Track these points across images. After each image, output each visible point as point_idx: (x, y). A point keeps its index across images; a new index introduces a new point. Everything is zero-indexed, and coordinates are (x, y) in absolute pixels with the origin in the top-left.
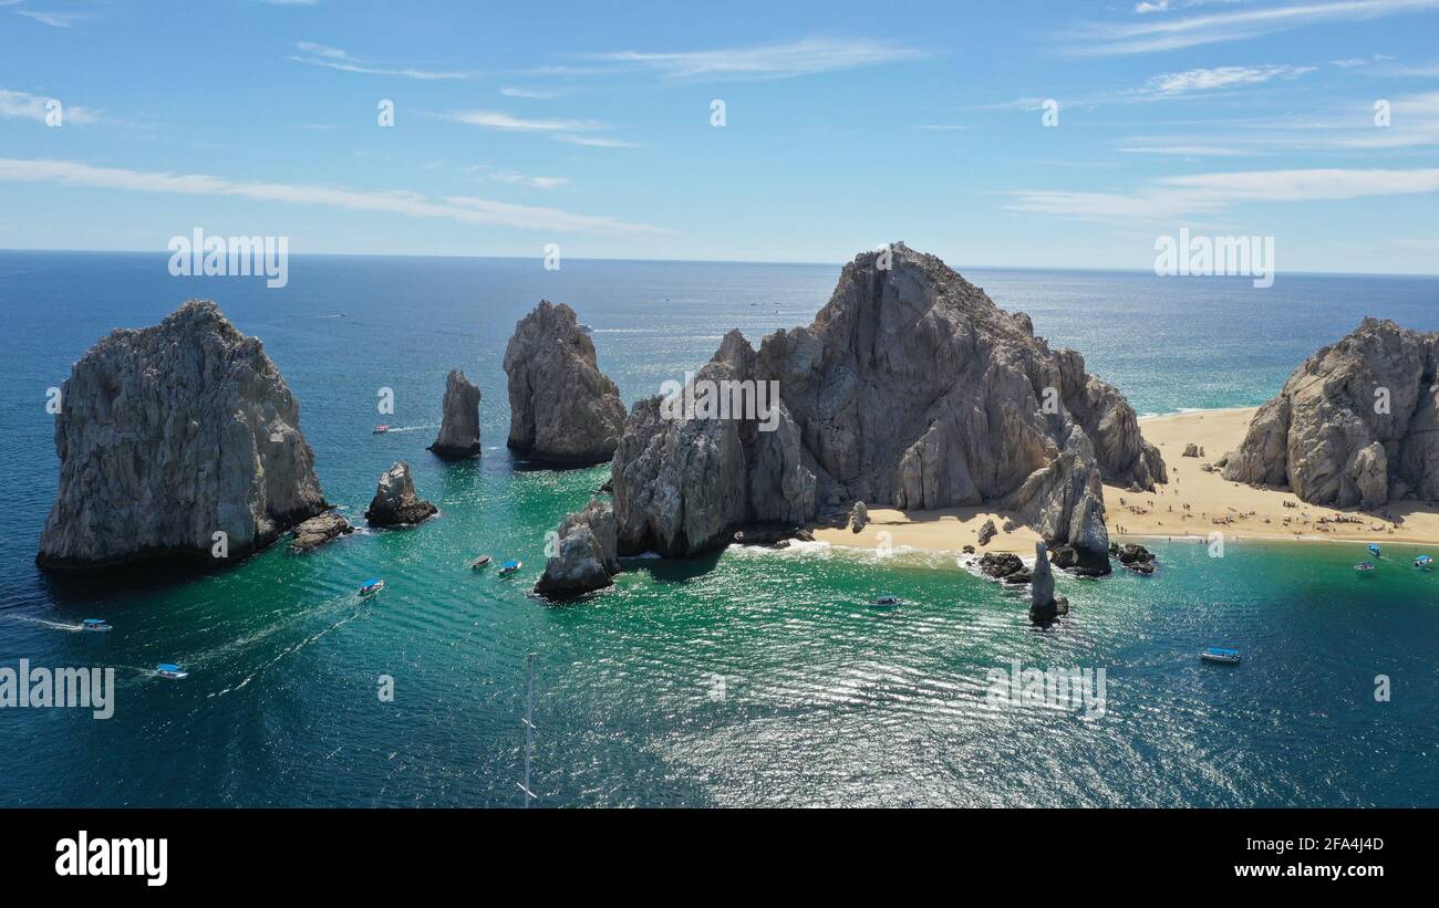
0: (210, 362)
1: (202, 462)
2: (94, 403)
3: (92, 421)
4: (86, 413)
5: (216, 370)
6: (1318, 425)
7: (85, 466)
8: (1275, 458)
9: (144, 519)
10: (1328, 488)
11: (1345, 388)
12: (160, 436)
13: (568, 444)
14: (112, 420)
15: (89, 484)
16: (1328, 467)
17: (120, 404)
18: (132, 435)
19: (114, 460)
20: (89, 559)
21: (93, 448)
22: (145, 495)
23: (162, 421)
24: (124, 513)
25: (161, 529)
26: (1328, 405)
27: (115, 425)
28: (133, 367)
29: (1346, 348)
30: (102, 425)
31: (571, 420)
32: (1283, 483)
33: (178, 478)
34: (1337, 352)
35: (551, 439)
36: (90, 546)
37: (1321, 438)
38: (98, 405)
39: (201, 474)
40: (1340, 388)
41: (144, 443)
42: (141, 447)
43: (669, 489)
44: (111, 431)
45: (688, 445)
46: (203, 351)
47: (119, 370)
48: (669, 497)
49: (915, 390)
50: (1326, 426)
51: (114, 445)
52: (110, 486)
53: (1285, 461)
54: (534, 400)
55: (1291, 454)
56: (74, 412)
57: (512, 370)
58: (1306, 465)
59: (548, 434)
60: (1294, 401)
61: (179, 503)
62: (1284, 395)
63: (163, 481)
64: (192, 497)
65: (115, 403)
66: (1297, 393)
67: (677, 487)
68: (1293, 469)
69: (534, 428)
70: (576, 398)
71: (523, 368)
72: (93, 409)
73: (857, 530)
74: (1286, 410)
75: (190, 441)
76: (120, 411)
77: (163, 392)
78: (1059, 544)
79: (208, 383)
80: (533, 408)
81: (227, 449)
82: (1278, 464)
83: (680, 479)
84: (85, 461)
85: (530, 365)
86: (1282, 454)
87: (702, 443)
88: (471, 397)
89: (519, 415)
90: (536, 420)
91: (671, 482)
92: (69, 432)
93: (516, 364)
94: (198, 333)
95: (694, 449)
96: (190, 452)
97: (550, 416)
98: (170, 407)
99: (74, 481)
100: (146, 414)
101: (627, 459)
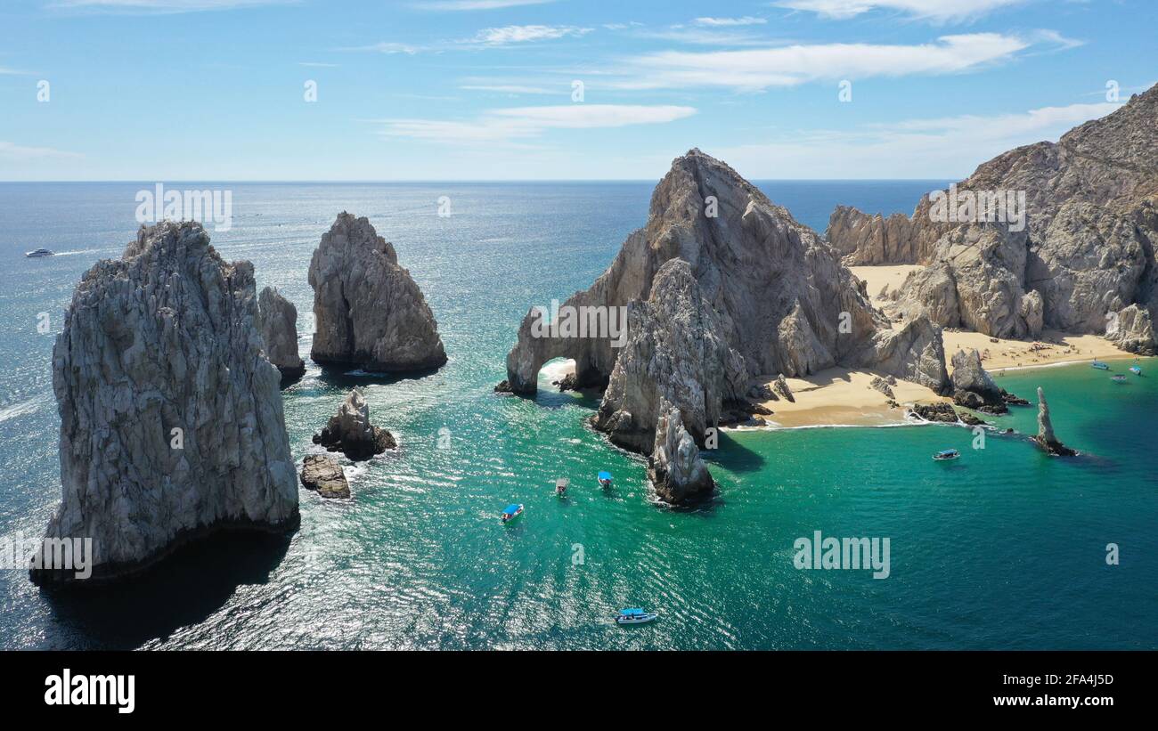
0: (214, 294)
1: (243, 416)
2: (102, 357)
3: (102, 382)
4: (95, 372)
6: (987, 281)
7: (107, 442)
8: (952, 308)
9: (180, 495)
10: (1008, 326)
11: (995, 252)
12: (189, 390)
13: (408, 352)
14: (126, 379)
15: (115, 463)
16: (1004, 311)
17: (137, 357)
18: (156, 394)
19: (138, 429)
20: (132, 563)
21: (111, 416)
22: (178, 466)
23: (192, 372)
24: (156, 494)
25: (200, 506)
26: (988, 266)
27: (130, 383)
28: (142, 306)
29: (983, 224)
30: (114, 386)
31: (407, 328)
32: (963, 325)
33: (217, 440)
34: (978, 227)
35: (392, 349)
36: (132, 544)
37: (994, 290)
38: (109, 361)
39: (245, 430)
40: (991, 253)
41: (174, 402)
42: (169, 408)
43: (691, 383)
44: (129, 392)
45: (699, 338)
46: (200, 282)
47: (127, 312)
48: (694, 390)
49: (755, 274)
50: (994, 281)
51: (137, 410)
52: (136, 463)
53: (959, 310)
54: (354, 313)
55: (968, 304)
56: (82, 372)
57: (324, 284)
58: (989, 310)
59: (388, 344)
60: (955, 264)
61: (214, 470)
62: (942, 262)
63: (199, 446)
64: (236, 460)
65: (127, 356)
66: (953, 259)
67: (699, 379)
68: (978, 315)
69: (351, 340)
70: (408, 306)
71: (336, 282)
72: (101, 366)
73: (791, 399)
74: (950, 271)
75: (225, 393)
76: (136, 366)
77: (186, 334)
78: (946, 390)
79: (218, 319)
80: (349, 323)
81: (261, 397)
82: (955, 312)
83: (701, 372)
84: (105, 435)
85: (343, 277)
86: (956, 305)
87: (710, 336)
88: (290, 313)
89: (333, 329)
90: (356, 332)
91: (691, 376)
92: (77, 401)
93: (329, 278)
94: (190, 260)
95: (707, 344)
96: (228, 406)
97: (381, 327)
98: (199, 353)
99: (95, 461)
100: (170, 366)
101: (648, 358)
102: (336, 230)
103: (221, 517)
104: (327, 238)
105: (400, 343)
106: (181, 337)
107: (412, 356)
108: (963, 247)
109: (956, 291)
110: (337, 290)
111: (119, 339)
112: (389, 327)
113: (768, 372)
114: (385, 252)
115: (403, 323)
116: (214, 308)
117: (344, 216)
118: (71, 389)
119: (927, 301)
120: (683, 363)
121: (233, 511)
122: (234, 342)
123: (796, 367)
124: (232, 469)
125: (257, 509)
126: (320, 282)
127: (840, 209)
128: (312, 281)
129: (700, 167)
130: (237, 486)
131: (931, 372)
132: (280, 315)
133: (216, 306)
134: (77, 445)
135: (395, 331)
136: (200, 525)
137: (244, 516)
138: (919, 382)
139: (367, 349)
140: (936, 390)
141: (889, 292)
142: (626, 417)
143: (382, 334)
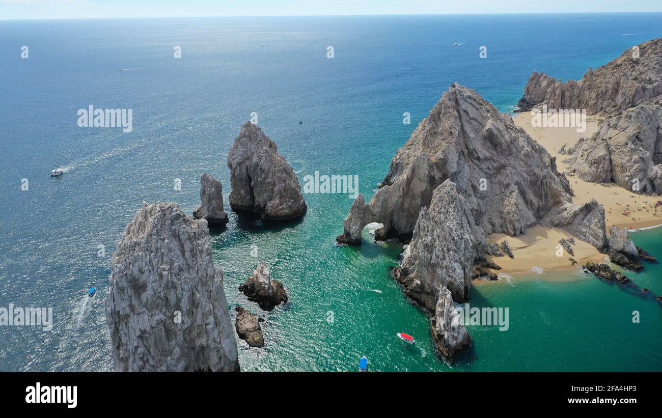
0: (187, 246)
1: (207, 319)
2: (131, 301)
3: (132, 314)
4: (128, 310)
5: (192, 251)
6: (631, 156)
7: (137, 348)
8: (607, 170)
9: (176, 366)
10: (642, 186)
11: (637, 137)
13: (286, 209)
14: (144, 309)
15: (142, 359)
17: (150, 298)
18: (161, 316)
19: (152, 337)
21: (138, 333)
22: (174, 351)
23: (179, 300)
24: (164, 368)
26: (632, 146)
27: (146, 312)
28: (150, 268)
29: (631, 117)
30: (138, 314)
31: (285, 195)
32: (613, 181)
33: (195, 333)
34: (627, 119)
35: (277, 208)
37: (635, 162)
38: (135, 302)
39: (209, 327)
40: (635, 137)
41: (170, 318)
42: (168, 322)
43: (457, 266)
44: (146, 317)
45: (462, 238)
46: (179, 239)
47: (142, 273)
48: (458, 270)
49: (491, 167)
50: (635, 157)
51: (151, 327)
52: (152, 354)
53: (611, 171)
54: (254, 184)
55: (618, 169)
56: (121, 313)
57: (236, 168)
58: (631, 175)
59: (274, 205)
60: (610, 142)
61: (193, 348)
62: (603, 140)
63: (185, 338)
64: (205, 344)
65: (144, 297)
66: (610, 138)
67: (461, 263)
68: (624, 178)
69: (253, 198)
70: (284, 181)
71: (244, 166)
72: (131, 306)
73: (512, 257)
74: (608, 147)
75: (197, 308)
76: (149, 302)
77: (175, 280)
78: (605, 250)
79: (190, 261)
80: (251, 189)
81: (216, 304)
82: (609, 173)
83: (462, 259)
84: (136, 344)
85: (248, 163)
86: (610, 168)
87: (468, 236)
88: (219, 188)
89: (242, 192)
90: (256, 195)
91: (456, 261)
92: (120, 328)
93: (240, 164)
94: (173, 228)
95: (466, 241)
96: (199, 315)
97: (270, 194)
98: (183, 289)
99: (131, 360)
100: (167, 299)
101: (431, 252)
102: (243, 136)
103: (197, 370)
104: (238, 140)
105: (281, 204)
106: (173, 282)
107: (287, 211)
108: (617, 132)
109: (611, 161)
110: (244, 171)
111: (138, 287)
112: (275, 194)
113: (496, 231)
114: (271, 147)
115: (283, 191)
116: (187, 254)
118: (116, 323)
119: (592, 164)
120: (451, 252)
121: (204, 368)
122: (200, 273)
123: (514, 230)
124: (203, 348)
125: (217, 368)
126: (234, 166)
127: (536, 75)
128: (230, 166)
129: (459, 97)
130: (206, 356)
131: (596, 236)
132: (213, 190)
133: (189, 253)
134: (121, 352)
135: (278, 197)
137: (209, 369)
138: (588, 242)
139: (262, 206)
140: (599, 249)
141: (567, 149)
142: (417, 284)
143: (271, 199)
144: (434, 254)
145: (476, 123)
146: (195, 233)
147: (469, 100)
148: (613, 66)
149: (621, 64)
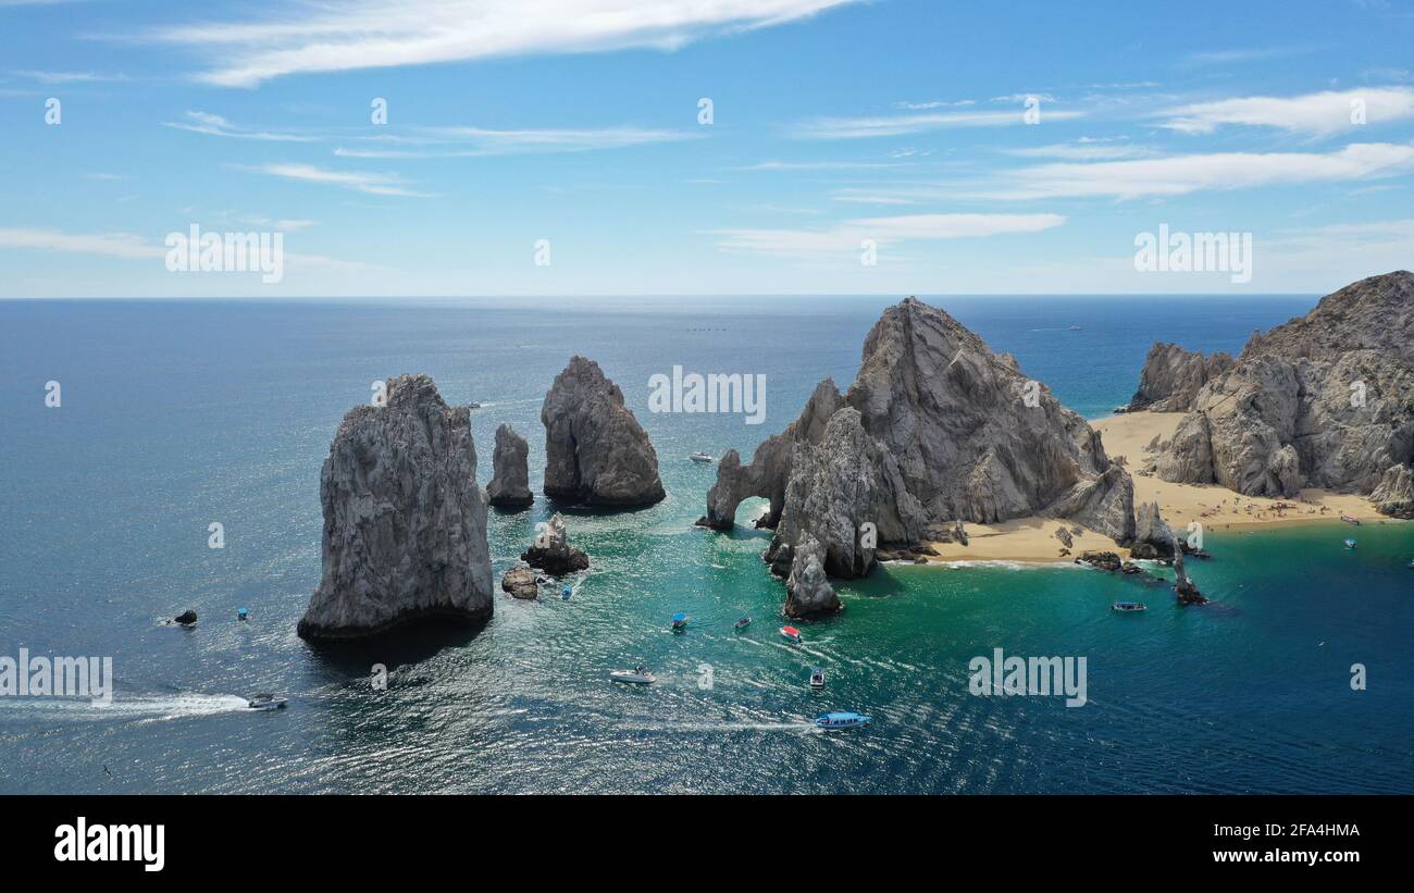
0: (437, 431)
1: (452, 526)
2: (354, 477)
3: (353, 494)
4: (348, 487)
5: (442, 439)
6: (1240, 434)
7: (354, 537)
8: (1204, 462)
9: (403, 582)
10: (1257, 483)
11: (1253, 403)
12: (414, 503)
13: (624, 489)
14: (370, 493)
15: (359, 554)
16: (1255, 467)
17: (378, 477)
18: (390, 505)
19: (376, 530)
20: (367, 628)
21: (358, 520)
22: (403, 561)
23: (416, 489)
24: (387, 580)
25: (418, 592)
26: (1243, 418)
27: (372, 496)
28: (384, 440)
29: (1245, 371)
30: (361, 497)
31: (626, 465)
32: (1215, 480)
33: (432, 542)
34: (1239, 375)
35: (610, 484)
36: (367, 613)
37: (1245, 444)
38: (359, 480)
39: (453, 537)
40: (1249, 404)
41: (402, 511)
42: (398, 516)
43: (844, 521)
44: (371, 502)
45: (854, 480)
46: (428, 422)
47: (373, 444)
48: (845, 527)
50: (1247, 434)
51: (376, 516)
52: (374, 555)
53: (1212, 463)
54: (580, 449)
55: (1219, 458)
56: (340, 486)
57: (554, 422)
58: (1238, 465)
59: (605, 480)
60: (1210, 415)
61: (430, 566)
62: (1199, 412)
63: (419, 547)
64: (446, 559)
65: (371, 476)
66: (1210, 409)
67: (851, 518)
68: (1226, 470)
69: (578, 475)
70: (627, 443)
71: (566, 421)
72: (353, 482)
73: (965, 544)
74: (1206, 423)
75: (439, 507)
76: (377, 483)
77: (414, 462)
78: (1128, 542)
79: (438, 451)
80: (576, 457)
81: (468, 512)
82: (1208, 466)
83: (853, 510)
84: (353, 533)
85: (572, 416)
86: (1209, 458)
87: (864, 479)
88: (522, 450)
89: (562, 464)
90: (582, 468)
91: (844, 514)
92: (336, 506)
93: (559, 417)
94: (422, 405)
95: (861, 484)
96: (442, 517)
97: (603, 464)
98: (422, 476)
99: (345, 552)
100: (400, 485)
101: (803, 496)
102: (568, 373)
103: (433, 604)
104: (560, 380)
105: (618, 479)
106: (410, 463)
107: (628, 492)
108: (1222, 397)
109: (1210, 445)
110: (566, 428)
111: (366, 463)
112: (610, 464)
113: (957, 517)
114: (611, 393)
115: (623, 460)
116: (436, 441)
117: (576, 359)
118: (332, 497)
119: (1178, 453)
120: (837, 502)
121: (442, 600)
122: (449, 469)
123: (983, 513)
124: (443, 567)
125: (459, 598)
126: (550, 421)
127: (1160, 346)
128: (545, 420)
129: (912, 316)
130: (446, 580)
131: (1115, 523)
132: (513, 450)
133: (438, 440)
134: (334, 539)
135: (614, 467)
136: (417, 607)
137: (450, 602)
138: (1105, 534)
139: (590, 484)
140: (1118, 541)
141: (1159, 443)
142: (784, 548)
143: (603, 469)
144: (808, 500)
145: (938, 355)
146: (450, 420)
147: (929, 321)
148: (1296, 326)
149: (1312, 322)
